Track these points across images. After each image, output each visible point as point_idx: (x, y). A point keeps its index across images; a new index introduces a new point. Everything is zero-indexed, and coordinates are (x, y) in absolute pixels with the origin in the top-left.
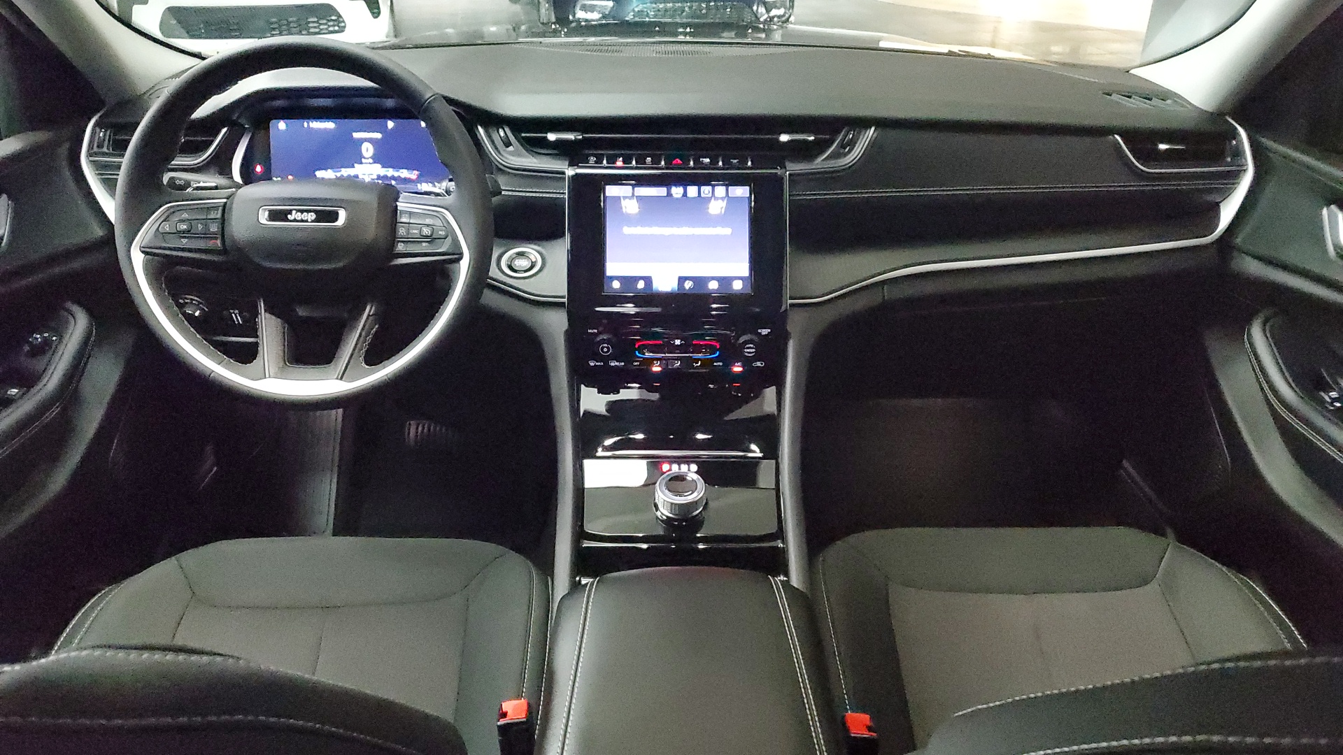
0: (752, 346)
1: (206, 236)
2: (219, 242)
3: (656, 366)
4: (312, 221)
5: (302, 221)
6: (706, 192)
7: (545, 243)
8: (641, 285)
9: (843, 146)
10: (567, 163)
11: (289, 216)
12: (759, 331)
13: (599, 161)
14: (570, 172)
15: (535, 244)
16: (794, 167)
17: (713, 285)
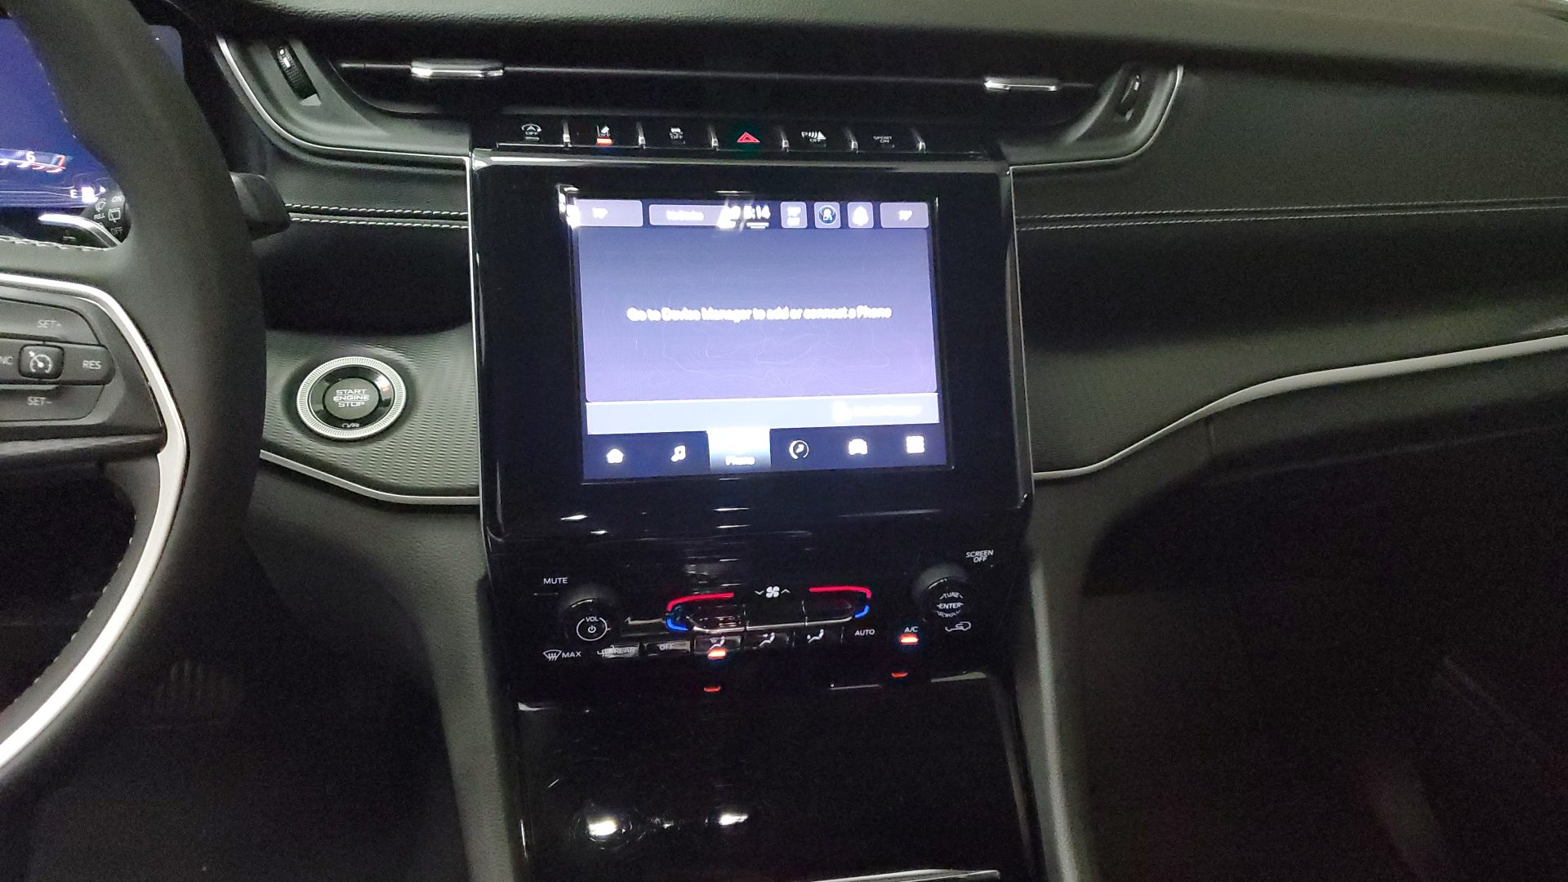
0: (956, 595)
3: (717, 648)
6: (827, 215)
7: (408, 342)
8: (679, 454)
9: (1118, 108)
10: (466, 139)
12: (969, 555)
13: (551, 134)
14: (476, 162)
15: (386, 346)
16: (1022, 157)
17: (858, 447)
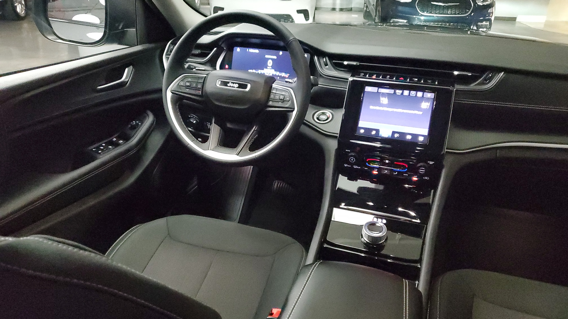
0: (423, 168)
1: (196, 89)
2: (200, 92)
3: (375, 171)
4: (237, 88)
5: (233, 87)
6: (413, 94)
7: (334, 110)
8: (374, 133)
9: (485, 80)
10: (351, 75)
11: (228, 85)
12: (429, 162)
13: (365, 75)
14: (351, 79)
15: (331, 110)
16: (458, 87)
17: (409, 137)
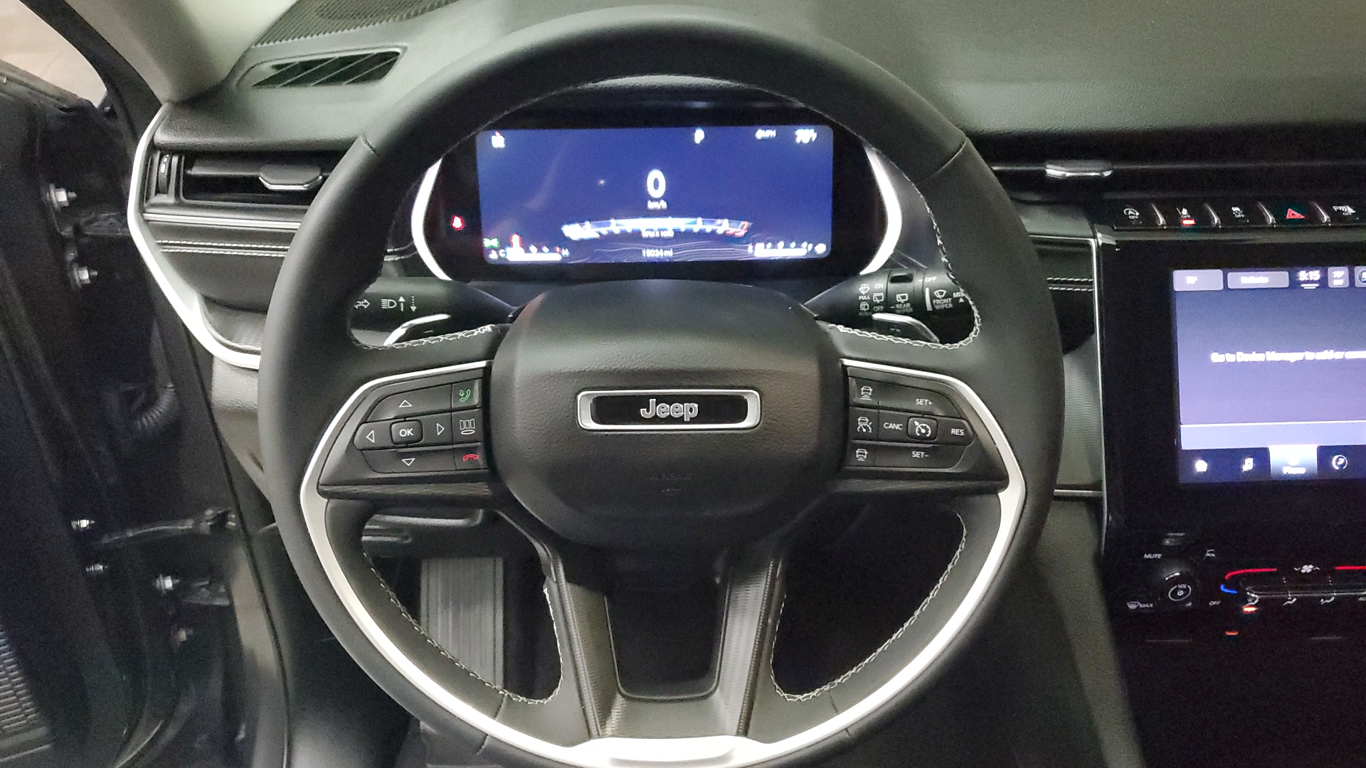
1: (454, 445)
2: (479, 457)
3: (1250, 606)
4: (693, 421)
5: (670, 420)
6: (1365, 277)
8: (1248, 465)
11: (643, 412)
13: (1148, 217)
14: (1099, 240)
